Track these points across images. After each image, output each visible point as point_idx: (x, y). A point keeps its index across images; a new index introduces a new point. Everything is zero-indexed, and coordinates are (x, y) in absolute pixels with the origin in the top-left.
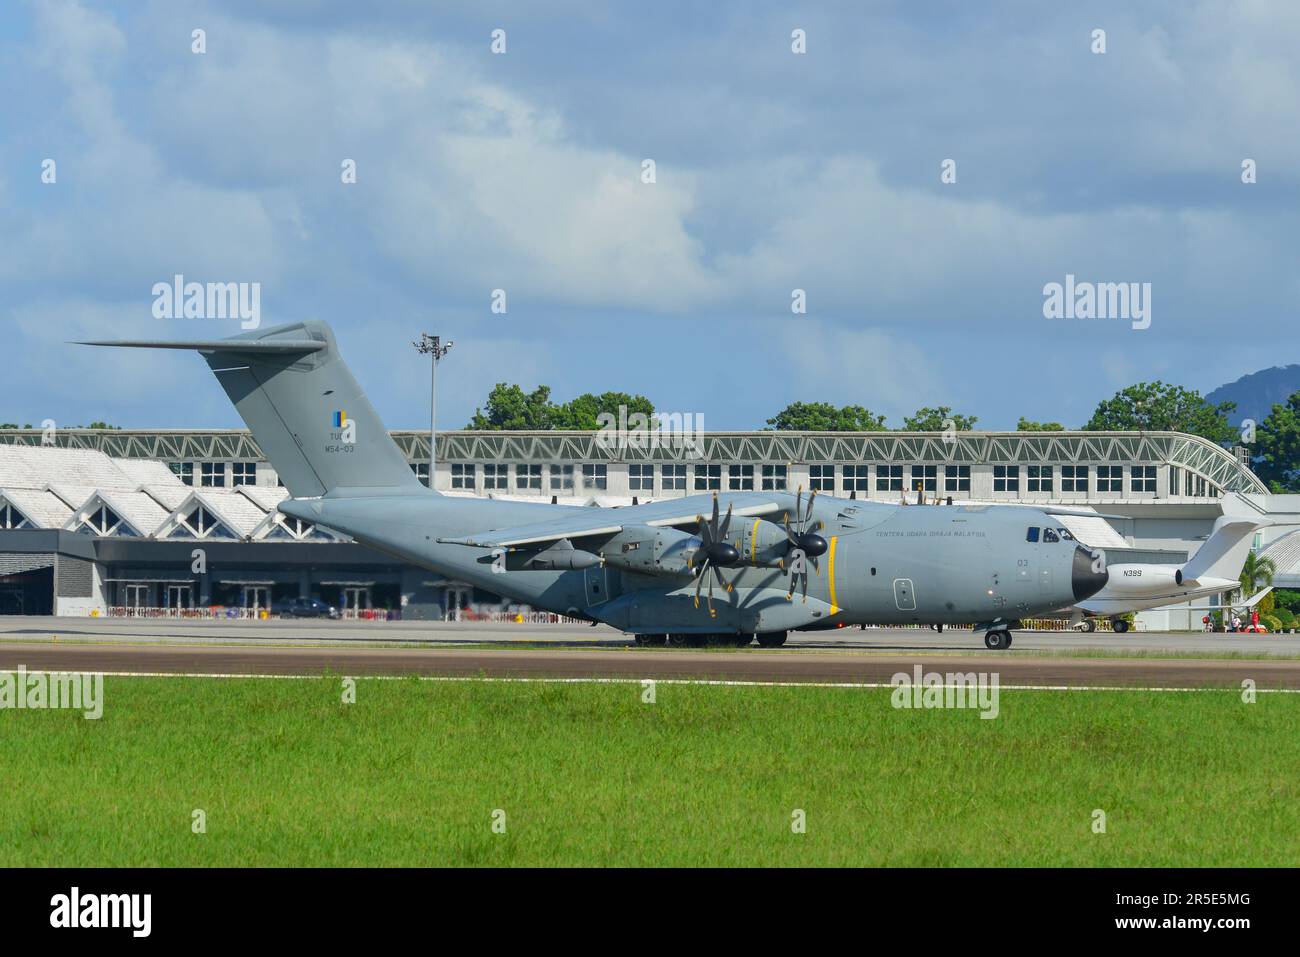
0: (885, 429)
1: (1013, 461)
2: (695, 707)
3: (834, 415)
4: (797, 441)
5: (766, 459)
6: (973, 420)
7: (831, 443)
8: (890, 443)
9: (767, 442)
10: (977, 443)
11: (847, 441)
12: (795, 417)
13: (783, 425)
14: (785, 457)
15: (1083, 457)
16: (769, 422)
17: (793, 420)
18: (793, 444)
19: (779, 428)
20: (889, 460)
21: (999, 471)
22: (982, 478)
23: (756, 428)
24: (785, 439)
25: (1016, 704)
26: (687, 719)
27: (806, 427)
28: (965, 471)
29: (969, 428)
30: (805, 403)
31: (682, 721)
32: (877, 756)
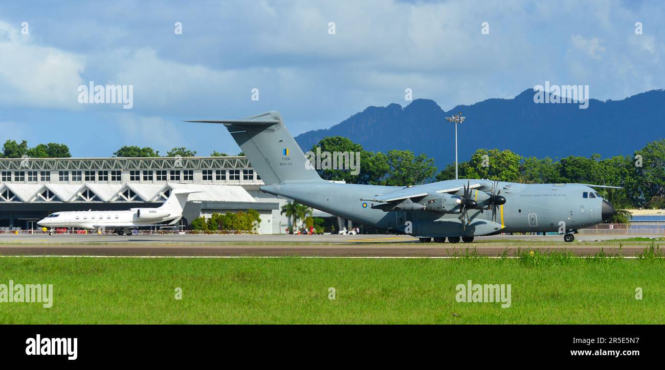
0: (159, 156)
1: (210, 168)
2: (84, 266)
3: (139, 151)
4: (125, 161)
5: (113, 169)
6: (195, 153)
7: (138, 162)
8: (162, 162)
9: (113, 162)
10: (196, 161)
11: (145, 161)
12: (125, 152)
13: (120, 155)
14: (120, 168)
15: (238, 166)
16: (114, 154)
17: (123, 153)
18: (123, 162)
19: (118, 156)
20: (161, 169)
21: (204, 172)
22: (198, 175)
23: (109, 156)
24: (120, 161)
25: (211, 263)
26: (81, 271)
27: (129, 156)
28: (191, 172)
29: (193, 155)
30: (128, 146)
31: (79, 272)
32: (156, 284)
